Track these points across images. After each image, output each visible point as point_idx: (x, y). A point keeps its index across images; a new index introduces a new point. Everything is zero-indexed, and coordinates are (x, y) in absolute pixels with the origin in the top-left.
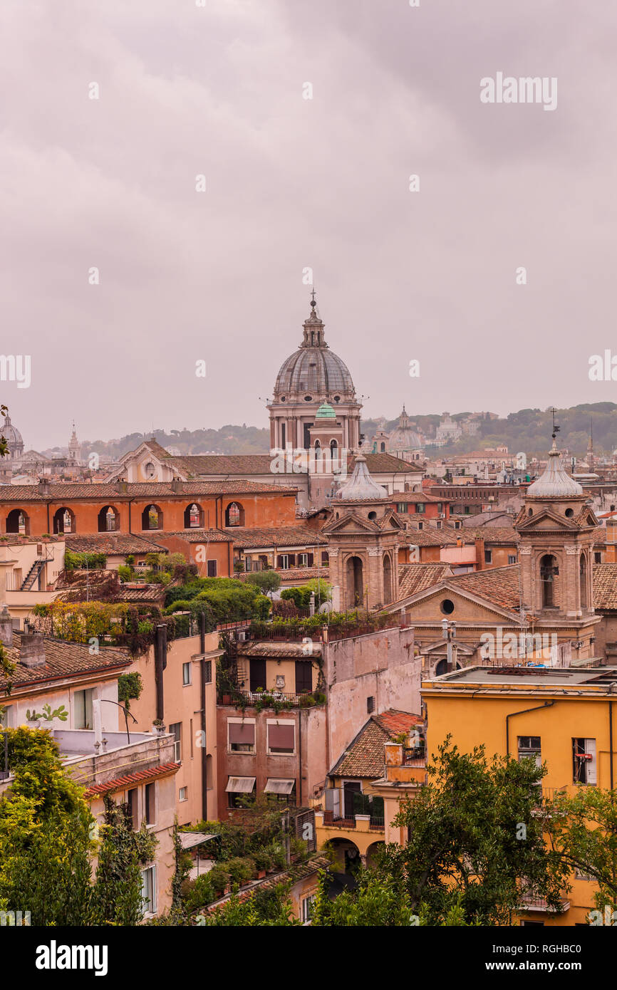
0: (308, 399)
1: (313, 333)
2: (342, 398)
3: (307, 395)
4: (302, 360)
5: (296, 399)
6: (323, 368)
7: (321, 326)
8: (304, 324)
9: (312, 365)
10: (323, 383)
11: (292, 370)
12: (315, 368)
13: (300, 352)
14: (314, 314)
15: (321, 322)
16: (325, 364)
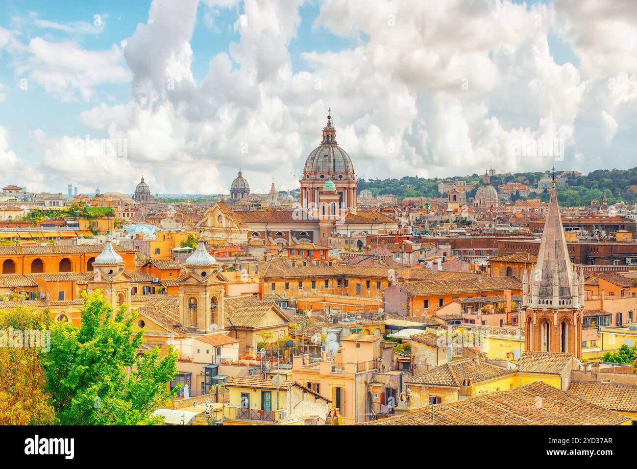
0: (322, 176)
1: (328, 136)
2: (344, 177)
3: (322, 174)
4: (320, 153)
5: (315, 177)
6: (332, 158)
7: (334, 131)
8: (323, 130)
9: (326, 156)
10: (332, 167)
11: (313, 159)
12: (327, 158)
13: (319, 148)
14: (329, 124)
15: (334, 129)
16: (334, 155)
